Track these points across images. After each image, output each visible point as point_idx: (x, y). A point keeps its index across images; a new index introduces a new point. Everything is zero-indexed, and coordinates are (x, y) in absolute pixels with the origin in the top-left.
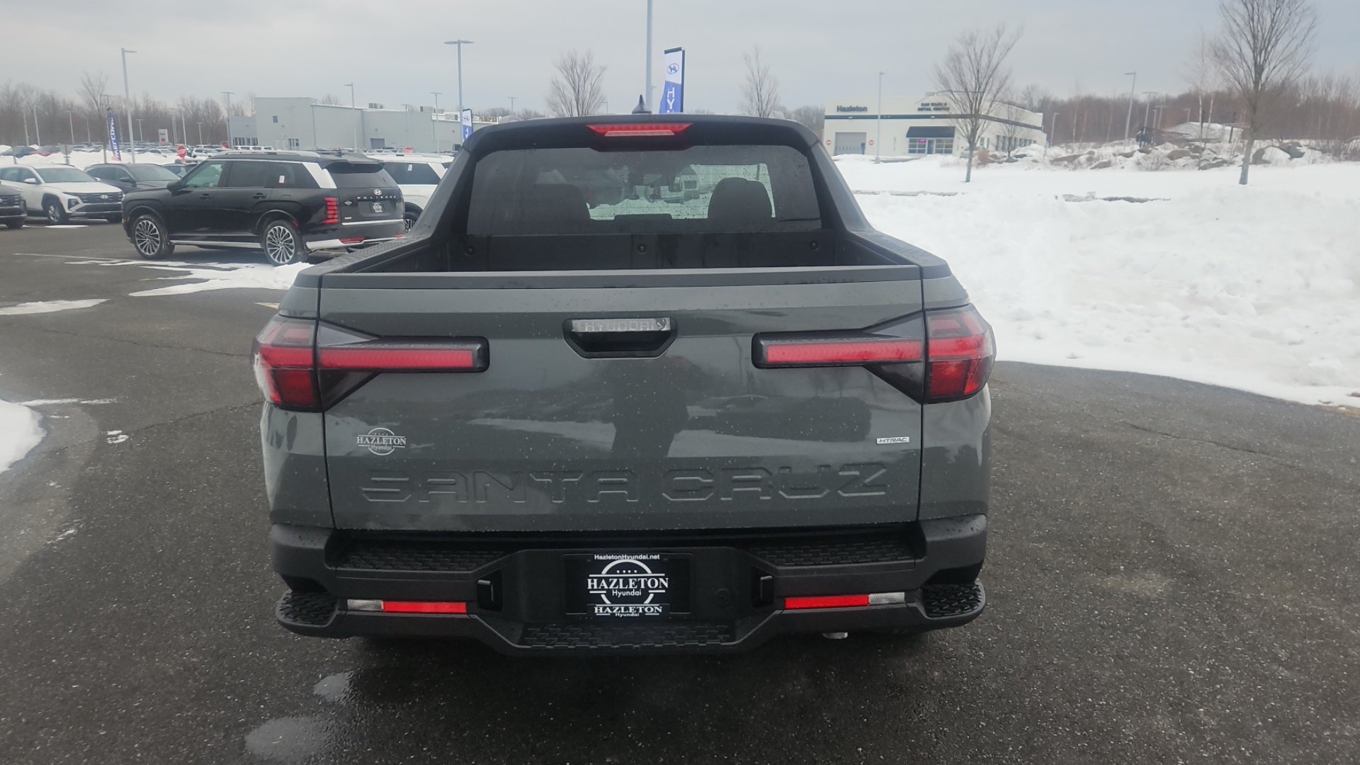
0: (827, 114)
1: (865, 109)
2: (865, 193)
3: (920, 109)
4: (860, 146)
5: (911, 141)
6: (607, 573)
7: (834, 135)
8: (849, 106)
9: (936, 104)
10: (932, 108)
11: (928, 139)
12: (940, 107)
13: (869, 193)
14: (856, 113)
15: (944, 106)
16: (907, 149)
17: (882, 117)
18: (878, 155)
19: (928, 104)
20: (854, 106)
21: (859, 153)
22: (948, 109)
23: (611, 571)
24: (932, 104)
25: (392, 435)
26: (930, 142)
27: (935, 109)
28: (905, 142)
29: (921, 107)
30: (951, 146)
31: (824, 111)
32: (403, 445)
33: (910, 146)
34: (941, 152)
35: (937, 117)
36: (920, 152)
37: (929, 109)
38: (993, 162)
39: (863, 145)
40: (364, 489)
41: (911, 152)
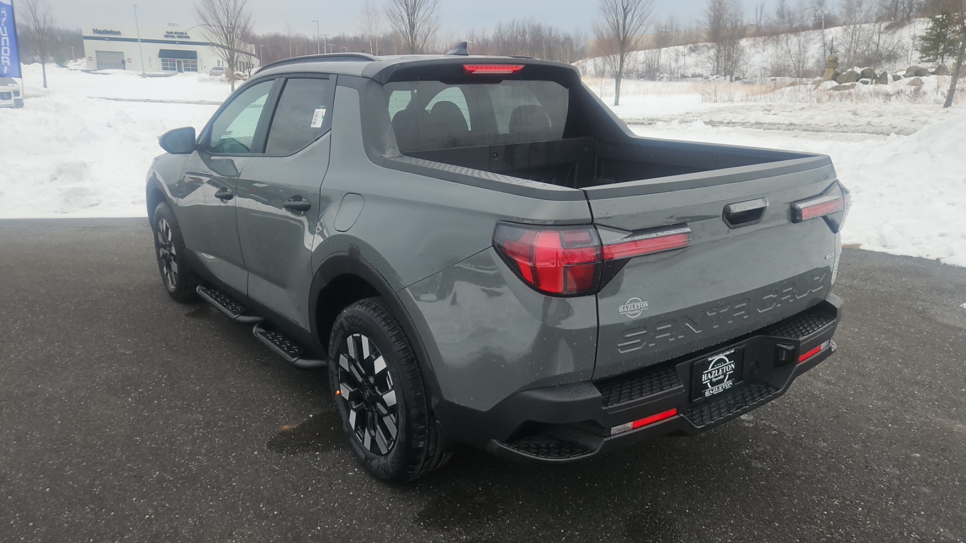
0: (84, 34)
1: (119, 33)
2: (154, 101)
3: (165, 36)
4: (121, 62)
5: (162, 60)
6: (712, 368)
7: (95, 53)
8: (104, 29)
9: (178, 33)
10: (176, 36)
11: (176, 60)
12: (182, 35)
13: (158, 101)
14: (112, 36)
15: (185, 35)
16: (161, 67)
17: (143, 41)
18: (143, 71)
19: (172, 33)
20: (108, 29)
21: (121, 69)
22: (189, 37)
23: (713, 367)
24: (176, 33)
25: (639, 301)
26: (179, 63)
27: (178, 37)
28: (158, 62)
29: (166, 34)
30: (196, 66)
31: (82, 32)
32: (647, 307)
33: (163, 64)
34: (189, 70)
35: (181, 43)
36: (171, 69)
37: (174, 37)
38: (239, 79)
39: (123, 62)
40: (619, 345)
41: (164, 69)
